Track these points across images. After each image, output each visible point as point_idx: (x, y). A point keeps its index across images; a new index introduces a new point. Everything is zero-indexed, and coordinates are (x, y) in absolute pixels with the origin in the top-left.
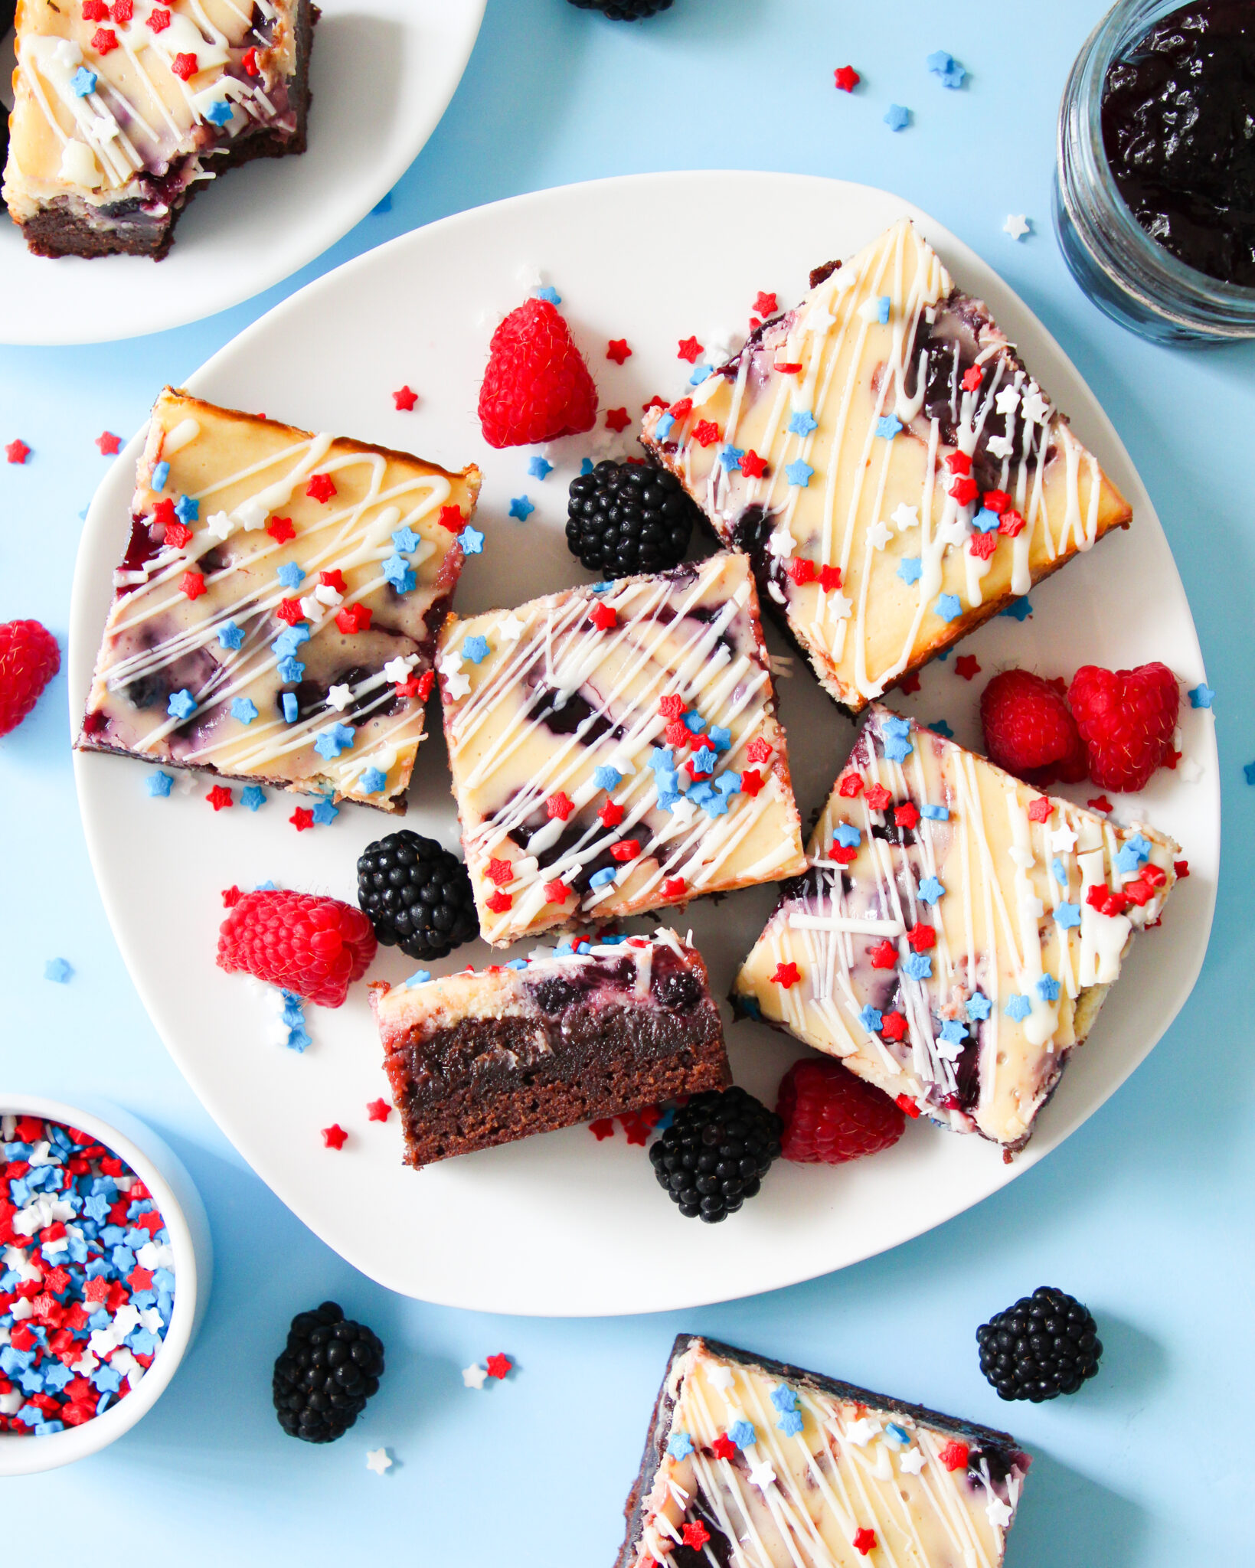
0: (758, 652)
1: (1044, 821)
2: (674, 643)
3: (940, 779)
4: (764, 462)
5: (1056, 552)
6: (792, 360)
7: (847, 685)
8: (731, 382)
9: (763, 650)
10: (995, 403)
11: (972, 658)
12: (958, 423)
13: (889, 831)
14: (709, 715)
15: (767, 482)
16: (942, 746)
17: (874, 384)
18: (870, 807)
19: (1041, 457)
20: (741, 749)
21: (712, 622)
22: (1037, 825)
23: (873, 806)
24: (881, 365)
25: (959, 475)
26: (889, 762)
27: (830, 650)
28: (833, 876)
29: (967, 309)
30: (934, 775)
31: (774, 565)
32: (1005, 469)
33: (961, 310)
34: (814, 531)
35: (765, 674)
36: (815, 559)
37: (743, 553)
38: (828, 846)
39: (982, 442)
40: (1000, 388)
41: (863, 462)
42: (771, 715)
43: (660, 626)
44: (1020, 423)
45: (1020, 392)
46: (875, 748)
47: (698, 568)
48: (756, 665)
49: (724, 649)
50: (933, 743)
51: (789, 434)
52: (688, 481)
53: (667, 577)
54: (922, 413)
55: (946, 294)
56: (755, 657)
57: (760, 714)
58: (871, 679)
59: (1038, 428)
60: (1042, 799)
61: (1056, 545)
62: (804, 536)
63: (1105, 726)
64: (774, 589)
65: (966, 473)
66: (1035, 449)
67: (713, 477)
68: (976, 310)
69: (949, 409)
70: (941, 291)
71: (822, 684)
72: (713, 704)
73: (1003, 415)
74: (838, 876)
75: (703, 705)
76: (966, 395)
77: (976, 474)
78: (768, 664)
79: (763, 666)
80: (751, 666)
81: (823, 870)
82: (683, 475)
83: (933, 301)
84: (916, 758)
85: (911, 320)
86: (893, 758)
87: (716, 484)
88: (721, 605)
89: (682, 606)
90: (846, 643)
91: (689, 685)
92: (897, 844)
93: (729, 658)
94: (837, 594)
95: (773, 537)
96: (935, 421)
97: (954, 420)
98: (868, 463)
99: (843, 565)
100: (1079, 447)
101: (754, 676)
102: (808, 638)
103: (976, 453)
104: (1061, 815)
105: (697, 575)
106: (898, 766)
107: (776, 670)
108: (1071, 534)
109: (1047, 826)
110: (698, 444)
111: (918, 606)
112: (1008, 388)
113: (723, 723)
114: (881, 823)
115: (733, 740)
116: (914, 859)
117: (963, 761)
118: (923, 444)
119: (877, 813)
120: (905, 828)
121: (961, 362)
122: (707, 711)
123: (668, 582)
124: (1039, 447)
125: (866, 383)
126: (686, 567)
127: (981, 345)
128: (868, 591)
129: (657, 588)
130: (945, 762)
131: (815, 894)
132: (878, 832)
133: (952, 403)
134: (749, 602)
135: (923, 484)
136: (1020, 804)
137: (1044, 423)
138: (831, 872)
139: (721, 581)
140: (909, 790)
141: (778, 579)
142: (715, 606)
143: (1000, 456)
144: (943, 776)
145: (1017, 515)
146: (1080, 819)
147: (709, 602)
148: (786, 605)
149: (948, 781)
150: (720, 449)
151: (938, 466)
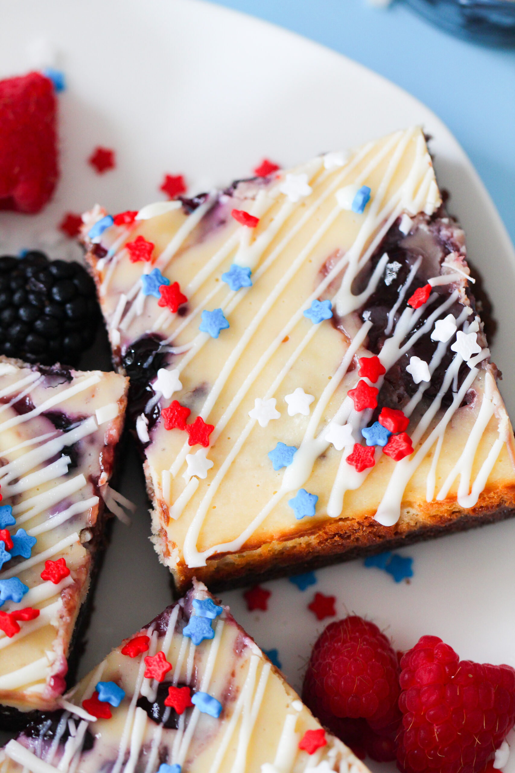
0: (99, 477)
1: (312, 752)
2: (19, 434)
3: (229, 676)
4: (184, 299)
5: (435, 496)
6: (252, 213)
7: (174, 545)
8: (187, 213)
9: (104, 476)
10: (433, 328)
11: (331, 600)
12: (391, 335)
13: (156, 708)
14: (23, 518)
15: (181, 319)
16: (245, 646)
17: (324, 270)
18: (146, 674)
19: (458, 398)
20: (38, 565)
21: (66, 431)
22: (305, 755)
23: (149, 675)
24: (336, 254)
25: (366, 379)
26: (185, 640)
27: (172, 504)
28: (77, 726)
29: (444, 233)
30: (225, 670)
31: (152, 402)
32: (417, 397)
33: (439, 231)
34: (204, 384)
35: (95, 500)
36: (193, 410)
37: (125, 376)
38: (87, 695)
39: (403, 361)
40: (442, 316)
41: (282, 336)
42: (85, 545)
43: (12, 412)
44: (449, 356)
45: (460, 328)
46: (178, 622)
47: (74, 373)
48: (90, 488)
49: (66, 460)
50: (237, 639)
51: (222, 283)
52: (102, 290)
53: (40, 370)
54: (358, 313)
55: (429, 211)
56: (93, 480)
57: (74, 537)
58: (199, 548)
59: (464, 369)
60: (318, 731)
61: (437, 489)
62: (195, 383)
63: (424, 699)
64: (141, 423)
65: (374, 380)
66: (455, 388)
67: (129, 297)
68: (452, 236)
69: (386, 320)
70: (424, 203)
71: (154, 539)
72: (31, 508)
73: (437, 343)
74: (83, 726)
75: (22, 506)
76: (408, 310)
77: (384, 387)
78: (104, 493)
79: (97, 492)
80: (85, 487)
81: (71, 715)
82: (101, 280)
83: (414, 211)
84: (214, 646)
85: (386, 220)
86: (190, 637)
87: (129, 305)
88: (81, 419)
89: (41, 403)
90: (189, 505)
91: (16, 481)
92: (157, 721)
93: (66, 470)
94: (201, 451)
95: (161, 372)
96: (368, 325)
97: (387, 331)
98: (286, 340)
99: (220, 425)
100: (497, 399)
101: (84, 498)
102: (156, 487)
103: (393, 369)
104: (332, 753)
105: (70, 379)
106: (193, 648)
107: (111, 506)
108: (456, 482)
109: (314, 758)
110: (128, 257)
111: (275, 493)
112: (450, 317)
113: (34, 531)
114: (151, 698)
115: (35, 552)
116: (166, 742)
117: (259, 669)
118: (347, 341)
119: (151, 685)
120: (173, 711)
121: (416, 278)
122: (22, 513)
123: (38, 374)
124: (459, 387)
125: (316, 266)
126: (62, 368)
127: (444, 270)
128: (233, 462)
129: (25, 376)
130: (241, 662)
131: (52, 737)
132: (143, 703)
133: (391, 315)
134: (110, 425)
135: (330, 378)
136: (297, 729)
137: (471, 364)
138: (78, 722)
139: (92, 393)
140: (193, 675)
141: (149, 416)
142: (76, 416)
143: (417, 380)
144: (233, 674)
145: (408, 441)
146: (350, 766)
147: (70, 410)
148: (147, 444)
149: (237, 681)
150: (146, 268)
151: (351, 368)
